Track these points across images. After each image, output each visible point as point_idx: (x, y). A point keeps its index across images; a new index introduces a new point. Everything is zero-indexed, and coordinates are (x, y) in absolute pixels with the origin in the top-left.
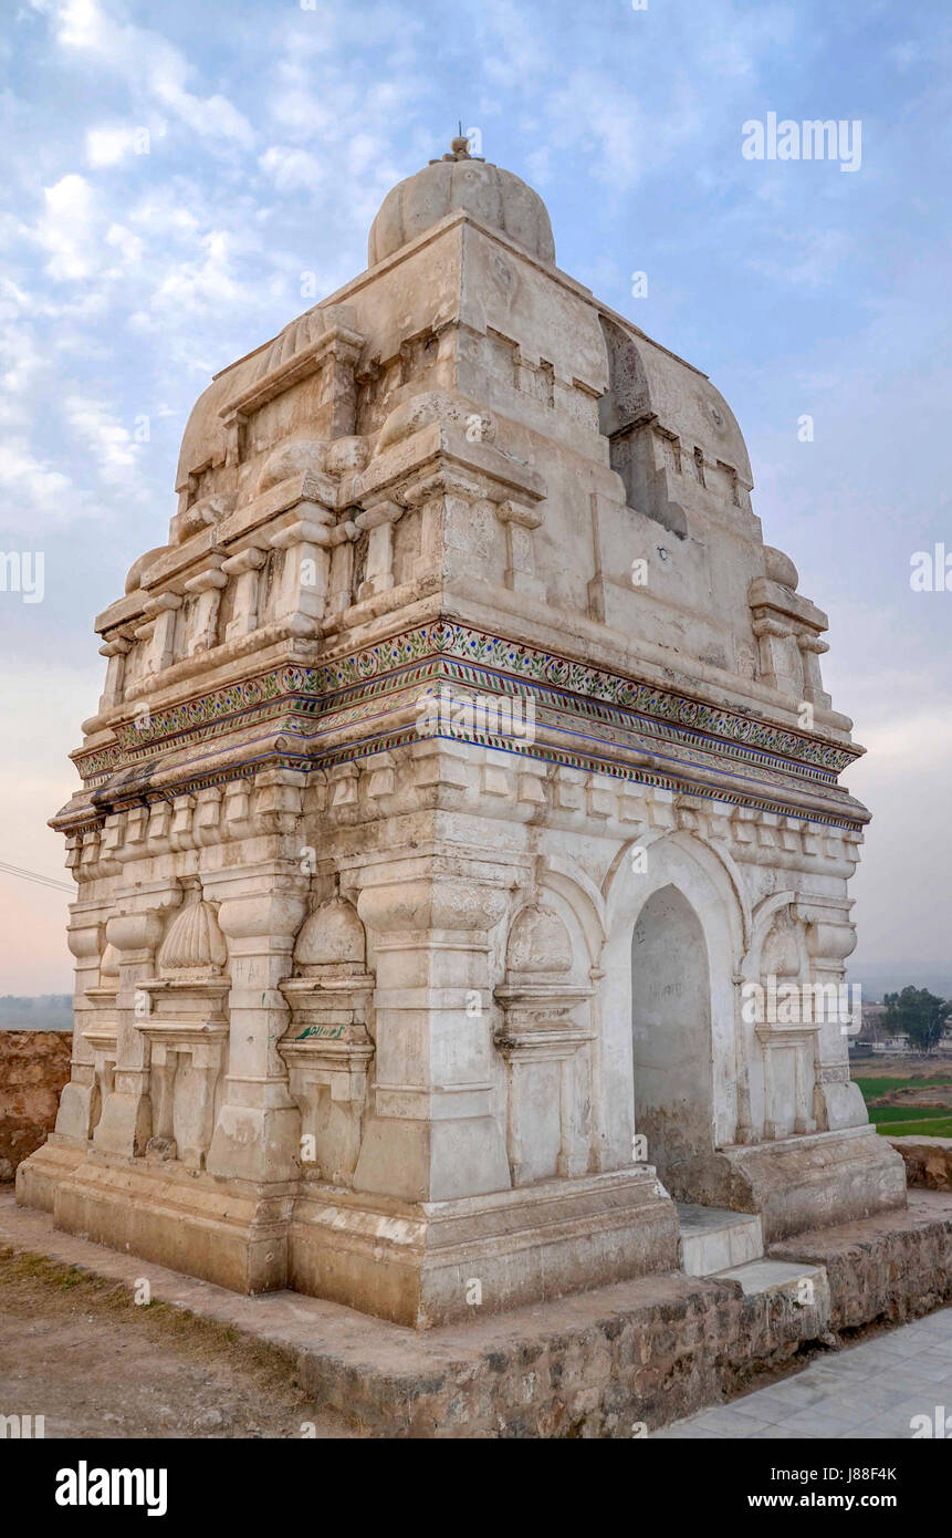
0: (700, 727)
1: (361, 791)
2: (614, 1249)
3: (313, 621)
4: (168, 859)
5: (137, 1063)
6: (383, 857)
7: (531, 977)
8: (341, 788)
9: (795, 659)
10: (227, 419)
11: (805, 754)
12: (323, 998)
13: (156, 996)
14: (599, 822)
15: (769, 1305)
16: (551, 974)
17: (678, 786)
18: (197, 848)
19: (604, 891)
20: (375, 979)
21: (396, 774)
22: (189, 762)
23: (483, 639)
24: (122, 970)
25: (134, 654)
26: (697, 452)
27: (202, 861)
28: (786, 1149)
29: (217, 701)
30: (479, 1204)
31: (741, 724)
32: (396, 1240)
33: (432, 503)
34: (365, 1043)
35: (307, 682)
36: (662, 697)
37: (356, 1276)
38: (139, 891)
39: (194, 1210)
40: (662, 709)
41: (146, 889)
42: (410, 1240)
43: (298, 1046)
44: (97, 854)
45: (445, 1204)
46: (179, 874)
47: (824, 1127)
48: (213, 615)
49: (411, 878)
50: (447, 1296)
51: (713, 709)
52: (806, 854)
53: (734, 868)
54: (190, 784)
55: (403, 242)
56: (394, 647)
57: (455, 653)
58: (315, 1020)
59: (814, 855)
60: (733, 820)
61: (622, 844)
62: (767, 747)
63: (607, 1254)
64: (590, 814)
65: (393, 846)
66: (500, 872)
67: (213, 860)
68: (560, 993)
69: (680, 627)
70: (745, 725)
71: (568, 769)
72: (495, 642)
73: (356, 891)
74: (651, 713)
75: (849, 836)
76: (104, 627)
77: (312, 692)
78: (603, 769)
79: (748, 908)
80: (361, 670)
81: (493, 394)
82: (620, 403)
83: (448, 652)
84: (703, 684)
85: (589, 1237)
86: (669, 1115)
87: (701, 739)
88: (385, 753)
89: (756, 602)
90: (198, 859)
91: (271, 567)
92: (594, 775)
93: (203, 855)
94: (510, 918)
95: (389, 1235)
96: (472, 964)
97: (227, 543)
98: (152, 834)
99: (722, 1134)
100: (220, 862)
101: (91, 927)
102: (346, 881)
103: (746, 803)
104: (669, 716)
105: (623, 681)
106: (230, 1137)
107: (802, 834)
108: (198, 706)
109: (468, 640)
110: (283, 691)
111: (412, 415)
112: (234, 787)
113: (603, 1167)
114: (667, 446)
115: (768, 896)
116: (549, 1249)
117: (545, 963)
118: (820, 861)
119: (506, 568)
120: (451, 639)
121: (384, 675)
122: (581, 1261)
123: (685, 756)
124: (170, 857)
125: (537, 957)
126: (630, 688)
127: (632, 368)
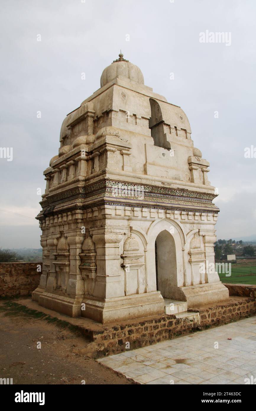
0: (172, 194)
1: (93, 214)
2: (148, 308)
3: (83, 177)
4: (58, 227)
5: (53, 271)
6: (96, 229)
7: (129, 252)
8: (89, 214)
9: (201, 174)
10: (69, 127)
11: (202, 197)
12: (86, 257)
13: (57, 256)
14: (145, 218)
15: (183, 320)
16: (134, 251)
17: (165, 209)
18: (63, 225)
19: (147, 234)
20: (96, 253)
21: (98, 211)
22: (61, 207)
23: (116, 182)
24: (51, 251)
25: (52, 180)
26: (175, 127)
27: (64, 228)
28: (196, 287)
29: (66, 194)
30: (117, 299)
31: (183, 192)
32: (99, 306)
33: (105, 153)
34: (95, 266)
35: (83, 191)
36: (161, 189)
37: (92, 313)
38: (53, 234)
39: (64, 301)
40: (161, 191)
41: (54, 234)
42: (102, 306)
43: (82, 267)
44: (45, 225)
45: (109, 299)
46: (60, 231)
47: (207, 282)
48: (65, 174)
49: (101, 233)
50: (109, 317)
51: (175, 190)
52: (201, 220)
53: (181, 225)
54: (62, 212)
55: (107, 82)
56: (98, 185)
57: (109, 186)
58: (86, 262)
59: (204, 220)
60: (181, 214)
61: (152, 222)
62: (191, 196)
63: (146, 310)
64: (142, 217)
65: (98, 226)
66: (121, 231)
67: (66, 228)
68: (136, 255)
69: (167, 172)
70: (184, 193)
71: (136, 208)
72: (118, 183)
73: (93, 235)
74: (159, 192)
75: (214, 215)
76: (45, 174)
77: (84, 193)
78: (145, 207)
79: (185, 234)
80: (92, 189)
81: (121, 125)
82: (156, 118)
83: (108, 186)
84: (172, 185)
85: (142, 306)
86: (169, 280)
87: (173, 197)
88: (96, 207)
89: (189, 162)
90: (63, 227)
91: (76, 164)
92: (143, 208)
93: (64, 227)
94: (124, 240)
95: (98, 305)
96: (115, 250)
97: (67, 159)
98: (54, 222)
99: (180, 284)
100: (68, 228)
101: (44, 241)
102: (91, 233)
103: (184, 210)
104: (163, 193)
105: (150, 187)
106: (70, 286)
107: (201, 216)
108: (62, 195)
109: (112, 183)
110: (78, 193)
111: (102, 133)
112: (69, 213)
113: (147, 292)
114: (168, 127)
115: (191, 231)
116: (132, 308)
117: (132, 249)
118: (206, 221)
119: (123, 165)
120: (108, 183)
121: (97, 190)
122: (140, 311)
123: (167, 202)
124: (59, 227)
125: (130, 248)
126: (152, 188)
127: (159, 110)
